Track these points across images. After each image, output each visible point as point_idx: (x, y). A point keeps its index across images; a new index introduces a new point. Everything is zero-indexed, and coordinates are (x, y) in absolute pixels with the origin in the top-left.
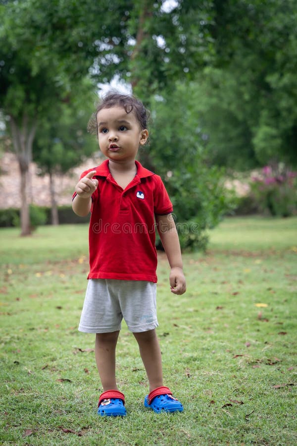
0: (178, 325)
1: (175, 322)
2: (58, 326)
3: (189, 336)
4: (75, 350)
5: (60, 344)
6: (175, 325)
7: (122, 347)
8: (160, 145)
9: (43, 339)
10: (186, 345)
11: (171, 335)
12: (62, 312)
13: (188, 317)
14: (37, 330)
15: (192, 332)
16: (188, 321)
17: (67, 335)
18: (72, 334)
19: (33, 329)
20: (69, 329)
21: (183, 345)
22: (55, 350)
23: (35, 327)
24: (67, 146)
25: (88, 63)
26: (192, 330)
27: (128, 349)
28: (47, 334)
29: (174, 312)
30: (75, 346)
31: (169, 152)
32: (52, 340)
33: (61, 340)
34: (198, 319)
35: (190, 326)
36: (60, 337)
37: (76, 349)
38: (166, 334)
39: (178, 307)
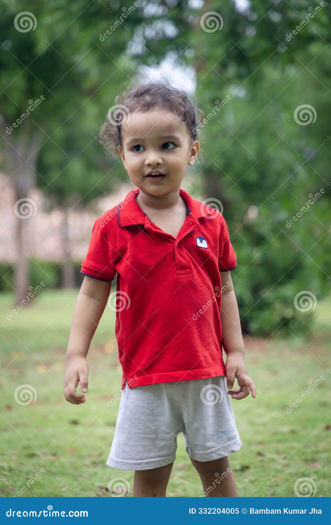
0: (264, 453)
1: (258, 448)
2: (73, 451)
3: (281, 471)
4: (99, 490)
5: (77, 480)
6: (260, 454)
7: (175, 486)
8: (237, 165)
9: (50, 472)
10: (278, 486)
11: (252, 470)
12: (80, 429)
13: (280, 442)
14: (39, 456)
15: (287, 465)
16: (281, 447)
17: (87, 466)
18: (95, 464)
19: (32, 456)
20: (89, 456)
21: (271, 486)
22: (68, 490)
23: (38, 452)
24: (90, 166)
25: (125, 36)
26: (285, 462)
27: (185, 490)
28: (56, 464)
29: (258, 432)
30: (100, 484)
31: (252, 176)
32: (62, 474)
33: (77, 474)
34: (296, 444)
35: (284, 455)
36: (75, 469)
37: (101, 488)
38: (244, 468)
39: (264, 425)
